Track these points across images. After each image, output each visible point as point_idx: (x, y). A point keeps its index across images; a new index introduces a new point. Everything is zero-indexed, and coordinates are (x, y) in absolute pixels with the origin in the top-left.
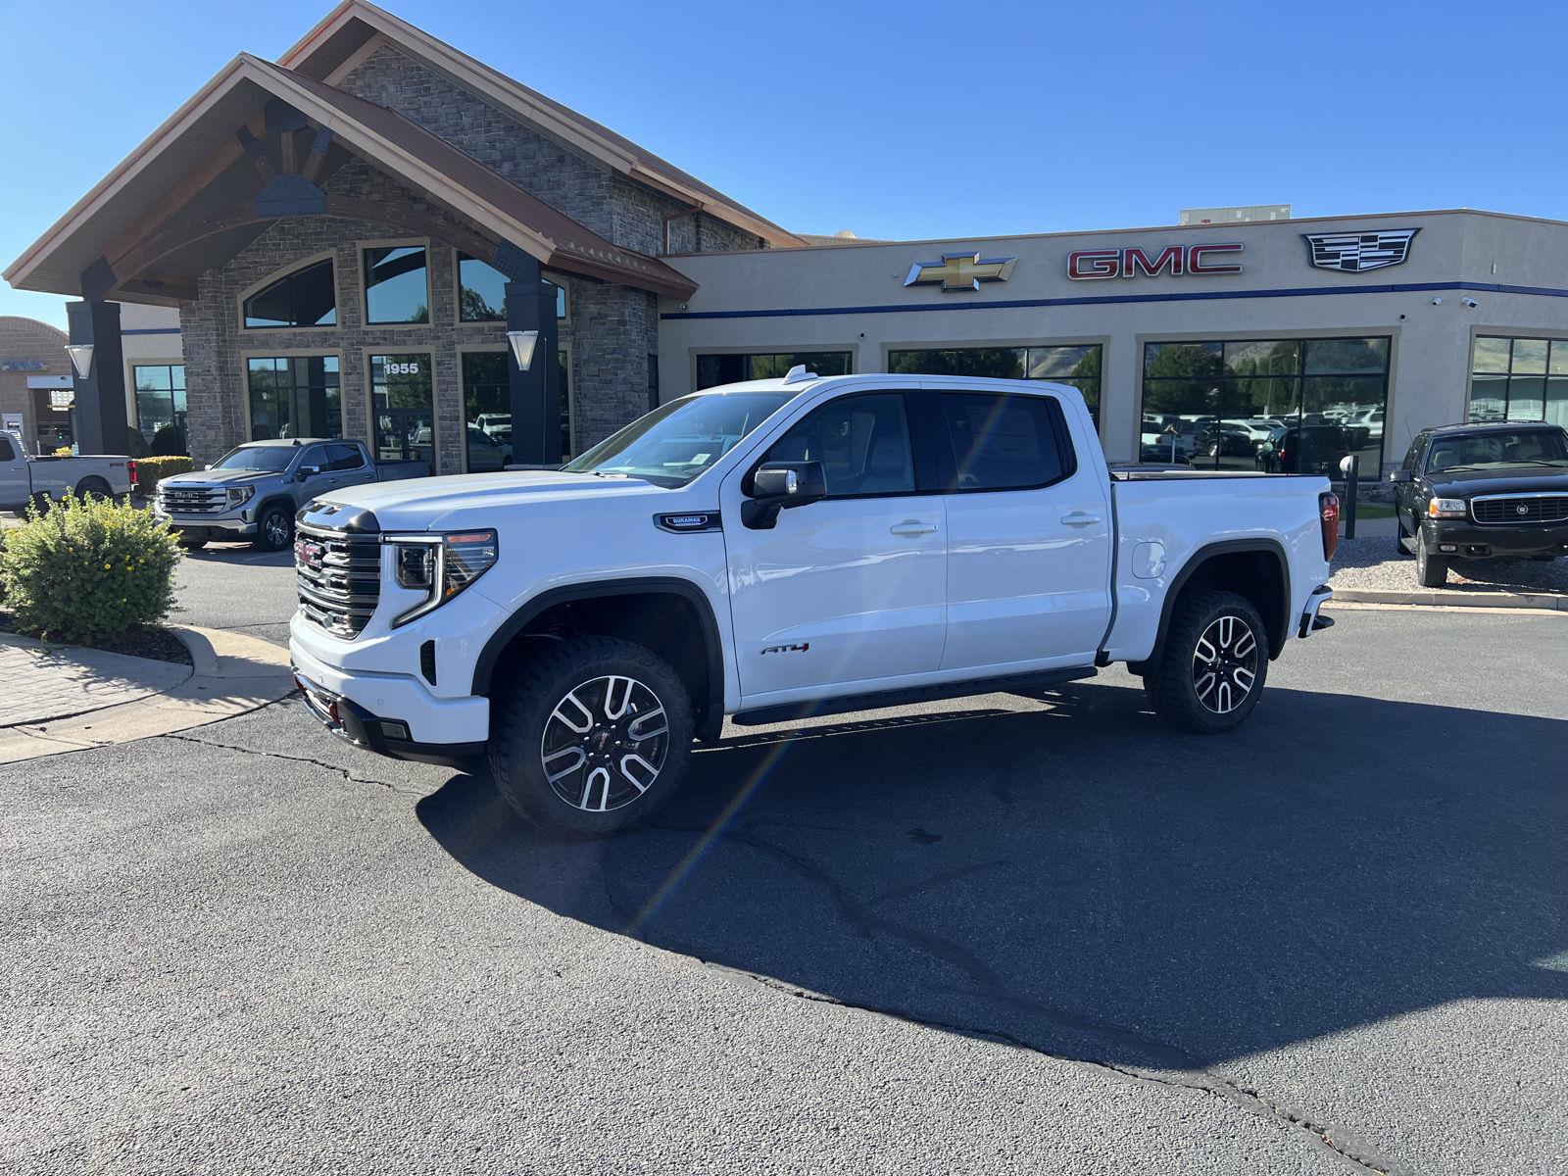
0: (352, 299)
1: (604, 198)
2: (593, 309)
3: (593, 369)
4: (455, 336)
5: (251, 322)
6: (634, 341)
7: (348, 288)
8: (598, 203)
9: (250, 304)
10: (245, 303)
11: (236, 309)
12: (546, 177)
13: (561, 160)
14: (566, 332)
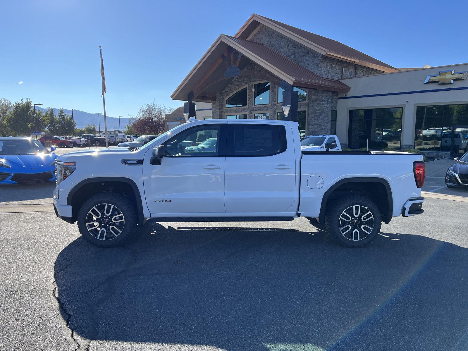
0: (251, 99)
1: (320, 63)
2: (314, 97)
3: (312, 116)
4: (276, 108)
5: (228, 106)
6: (326, 107)
7: (250, 96)
8: (317, 65)
9: (228, 101)
10: (226, 101)
11: (224, 102)
12: (303, 59)
13: (308, 53)
14: (306, 105)
